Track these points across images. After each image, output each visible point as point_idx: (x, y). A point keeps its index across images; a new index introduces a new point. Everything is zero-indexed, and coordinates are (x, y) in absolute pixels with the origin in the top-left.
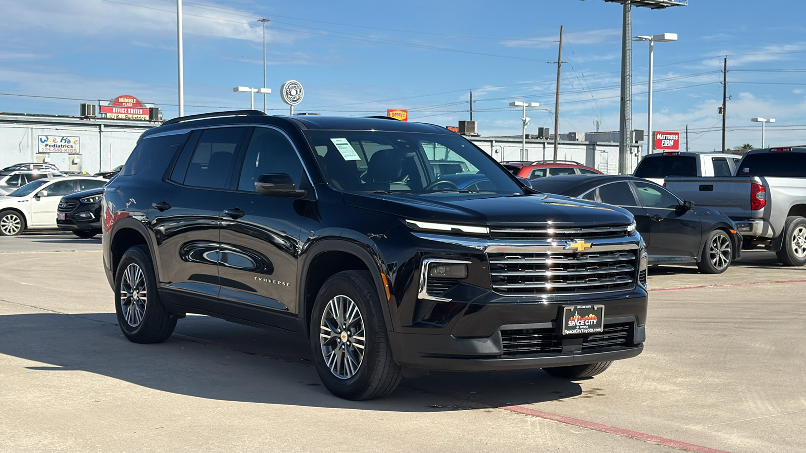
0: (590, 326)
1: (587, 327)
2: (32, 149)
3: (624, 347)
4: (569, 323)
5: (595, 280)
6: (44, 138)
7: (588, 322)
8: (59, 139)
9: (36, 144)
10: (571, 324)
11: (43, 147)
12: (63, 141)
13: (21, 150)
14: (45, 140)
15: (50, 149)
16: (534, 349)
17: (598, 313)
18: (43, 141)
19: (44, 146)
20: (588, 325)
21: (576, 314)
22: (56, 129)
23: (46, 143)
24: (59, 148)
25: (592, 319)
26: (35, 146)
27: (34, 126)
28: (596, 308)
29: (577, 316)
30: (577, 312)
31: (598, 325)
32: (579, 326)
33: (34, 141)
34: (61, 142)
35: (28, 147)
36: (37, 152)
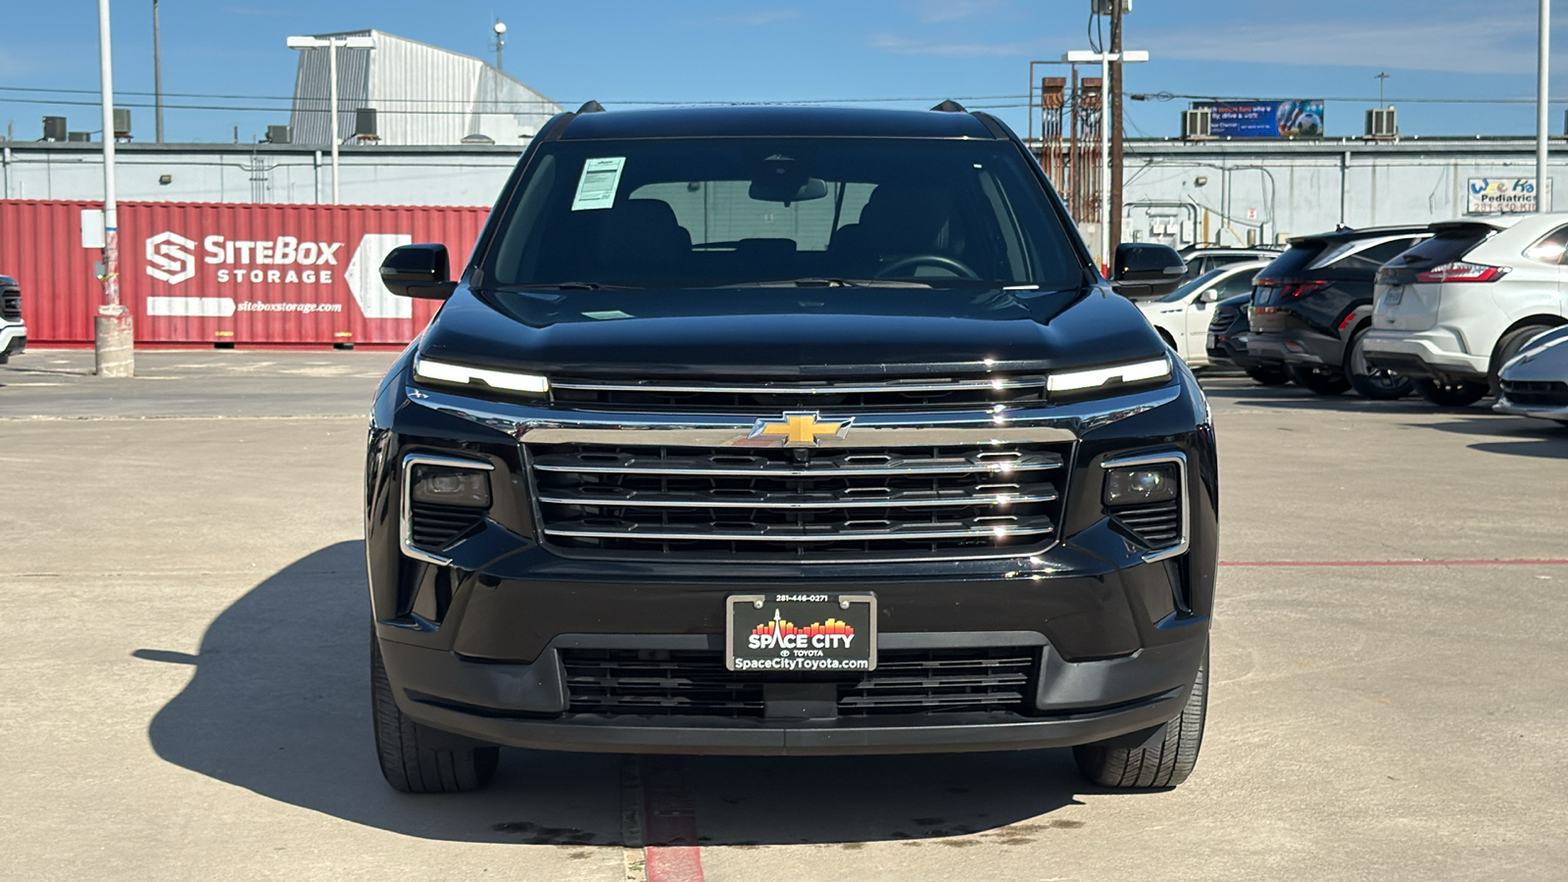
0: (829, 653)
1: (821, 653)
2: (1455, 206)
3: (1016, 715)
4: (751, 639)
5: (883, 526)
6: (1479, 184)
7: (819, 641)
8: (1509, 185)
9: (1462, 197)
10: (755, 642)
11: (1477, 202)
12: (1519, 188)
13: (1433, 210)
14: (1481, 189)
15: (1490, 206)
16: (672, 702)
17: (856, 617)
18: (1478, 188)
19: (1478, 199)
20: (823, 649)
21: (777, 617)
22: (1505, 165)
23: (1482, 193)
24: (1510, 203)
25: (836, 632)
26: (1461, 201)
27: (1460, 161)
28: (845, 604)
29: (778, 621)
30: (777, 612)
31: (859, 650)
32: (791, 650)
33: (1459, 189)
34: (1515, 189)
35: (1447, 202)
36: (1465, 212)
